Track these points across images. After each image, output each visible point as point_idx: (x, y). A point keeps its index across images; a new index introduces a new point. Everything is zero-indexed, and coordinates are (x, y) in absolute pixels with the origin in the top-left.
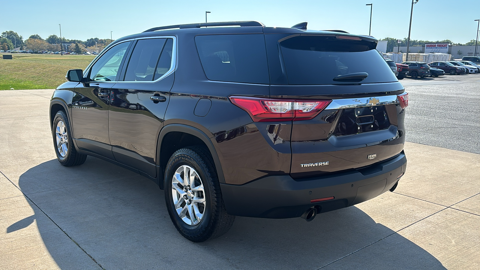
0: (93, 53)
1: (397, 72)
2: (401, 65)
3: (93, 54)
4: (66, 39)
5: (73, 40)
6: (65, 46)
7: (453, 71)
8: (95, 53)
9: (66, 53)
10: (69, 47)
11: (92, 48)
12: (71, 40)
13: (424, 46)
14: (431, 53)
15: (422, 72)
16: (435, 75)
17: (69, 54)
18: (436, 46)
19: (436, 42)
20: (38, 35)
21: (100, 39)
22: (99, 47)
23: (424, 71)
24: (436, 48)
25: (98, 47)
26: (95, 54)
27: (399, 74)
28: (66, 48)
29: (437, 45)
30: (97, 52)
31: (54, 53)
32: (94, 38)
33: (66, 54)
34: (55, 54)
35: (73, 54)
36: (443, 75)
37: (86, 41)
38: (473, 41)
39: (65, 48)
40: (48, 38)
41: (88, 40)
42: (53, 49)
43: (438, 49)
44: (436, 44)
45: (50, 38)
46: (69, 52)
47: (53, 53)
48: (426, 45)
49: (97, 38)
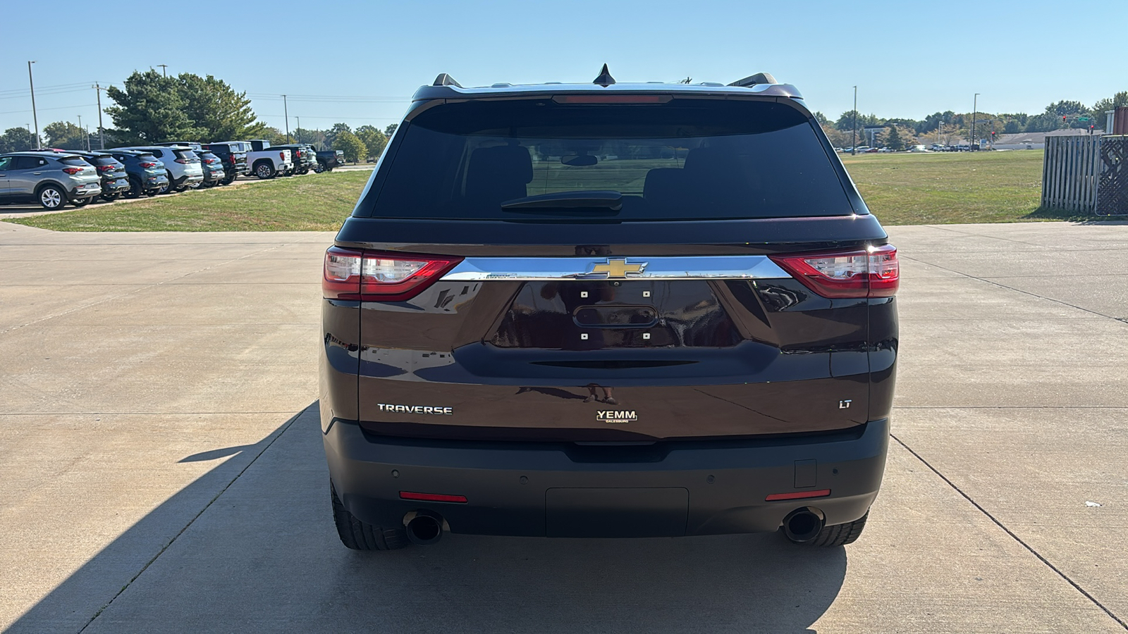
0: (931, 147)
3: (932, 149)
4: (879, 117)
5: (893, 118)
6: (871, 133)
8: (935, 148)
9: (869, 149)
10: (878, 135)
11: (930, 135)
12: (888, 119)
17: (876, 151)
20: (821, 113)
21: (956, 114)
22: (948, 132)
25: (946, 132)
26: (935, 150)
28: (873, 139)
30: (941, 145)
31: (845, 152)
32: (942, 112)
33: (870, 152)
34: (848, 152)
35: (884, 151)
37: (924, 119)
39: (870, 139)
40: (840, 118)
41: (928, 117)
42: (843, 142)
45: (843, 117)
46: (875, 146)
47: (842, 149)
49: (949, 112)
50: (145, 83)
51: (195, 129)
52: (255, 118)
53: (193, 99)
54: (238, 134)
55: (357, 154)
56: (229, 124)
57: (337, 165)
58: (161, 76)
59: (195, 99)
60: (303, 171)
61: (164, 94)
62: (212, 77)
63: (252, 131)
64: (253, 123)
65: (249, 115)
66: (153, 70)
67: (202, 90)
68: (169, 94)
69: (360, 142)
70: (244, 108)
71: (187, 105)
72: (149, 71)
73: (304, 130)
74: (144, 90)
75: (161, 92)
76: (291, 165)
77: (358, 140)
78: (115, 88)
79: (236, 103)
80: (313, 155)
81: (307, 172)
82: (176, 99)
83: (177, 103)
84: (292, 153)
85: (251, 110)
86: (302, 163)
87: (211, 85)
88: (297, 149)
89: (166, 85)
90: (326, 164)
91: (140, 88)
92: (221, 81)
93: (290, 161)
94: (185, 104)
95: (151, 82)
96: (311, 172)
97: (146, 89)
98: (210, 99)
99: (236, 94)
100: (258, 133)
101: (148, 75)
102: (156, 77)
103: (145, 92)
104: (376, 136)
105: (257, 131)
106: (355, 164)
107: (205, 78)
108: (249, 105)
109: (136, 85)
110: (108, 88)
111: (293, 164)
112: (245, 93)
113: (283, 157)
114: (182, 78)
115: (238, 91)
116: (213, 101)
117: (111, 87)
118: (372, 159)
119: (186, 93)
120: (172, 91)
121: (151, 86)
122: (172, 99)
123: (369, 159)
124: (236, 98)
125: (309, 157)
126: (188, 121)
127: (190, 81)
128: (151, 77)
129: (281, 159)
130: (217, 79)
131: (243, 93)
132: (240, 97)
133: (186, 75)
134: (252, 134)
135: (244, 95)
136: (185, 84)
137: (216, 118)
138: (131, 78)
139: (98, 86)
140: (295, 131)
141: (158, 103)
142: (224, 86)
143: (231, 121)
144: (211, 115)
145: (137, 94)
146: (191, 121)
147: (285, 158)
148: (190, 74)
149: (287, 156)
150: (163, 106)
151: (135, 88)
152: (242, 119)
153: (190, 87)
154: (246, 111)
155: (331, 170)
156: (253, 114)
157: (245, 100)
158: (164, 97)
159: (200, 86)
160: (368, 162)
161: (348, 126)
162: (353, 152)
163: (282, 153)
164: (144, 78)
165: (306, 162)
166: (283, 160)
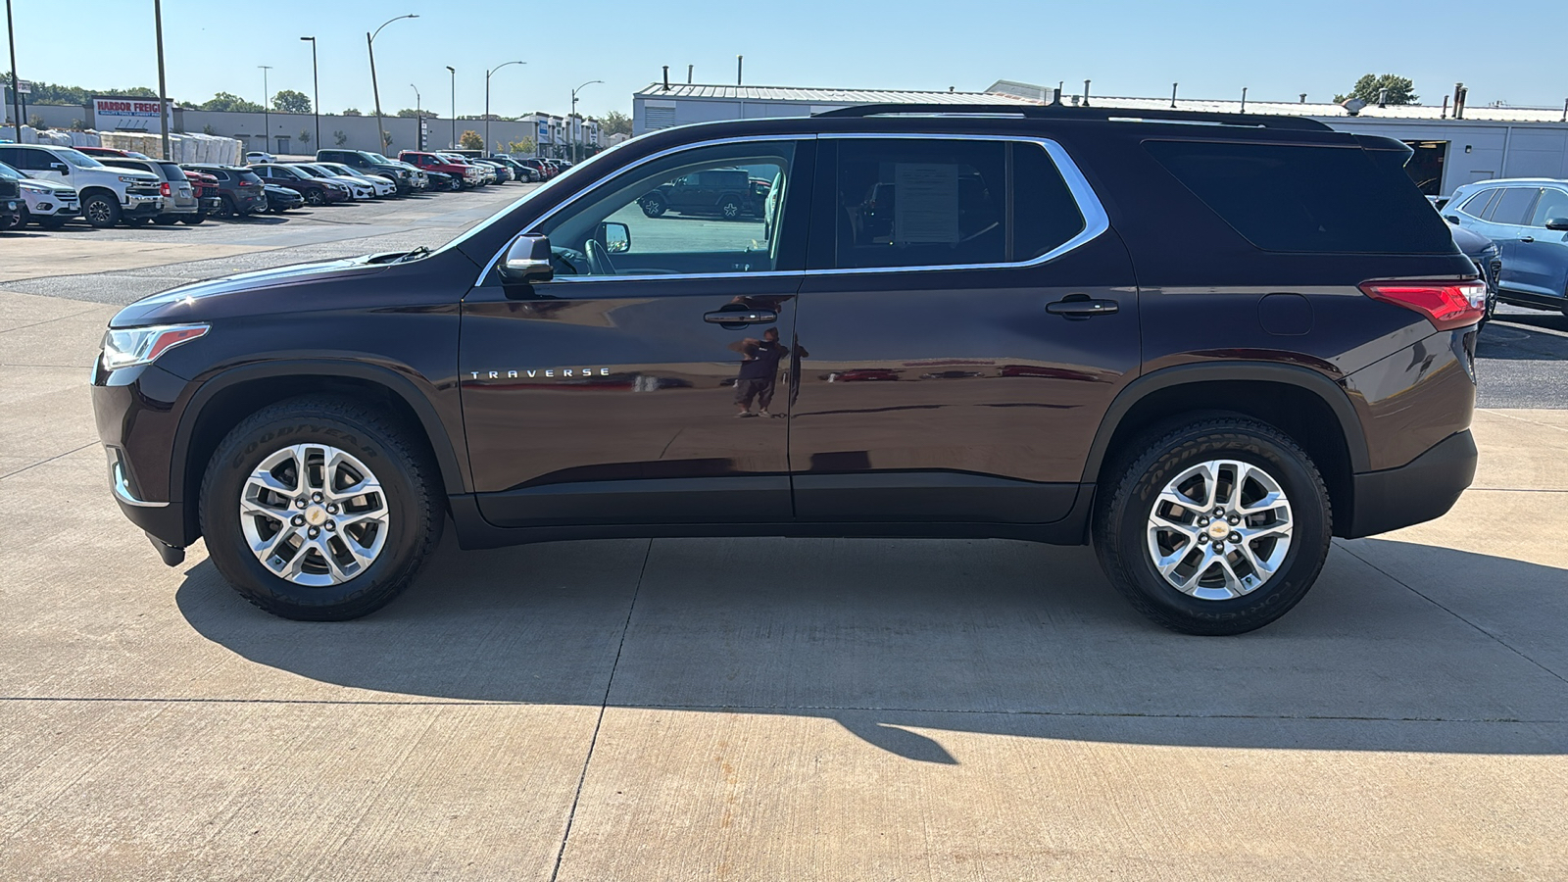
1: (194, 201)
2: (197, 176)
7: (315, 194)
13: (89, 106)
14: (118, 129)
15: (246, 198)
16: (277, 208)
18: (132, 108)
19: (109, 92)
23: (251, 194)
24: (133, 114)
27: (199, 205)
29: (135, 104)
36: (301, 206)
38: (222, 98)
43: (138, 118)
44: (132, 102)
48: (95, 101)
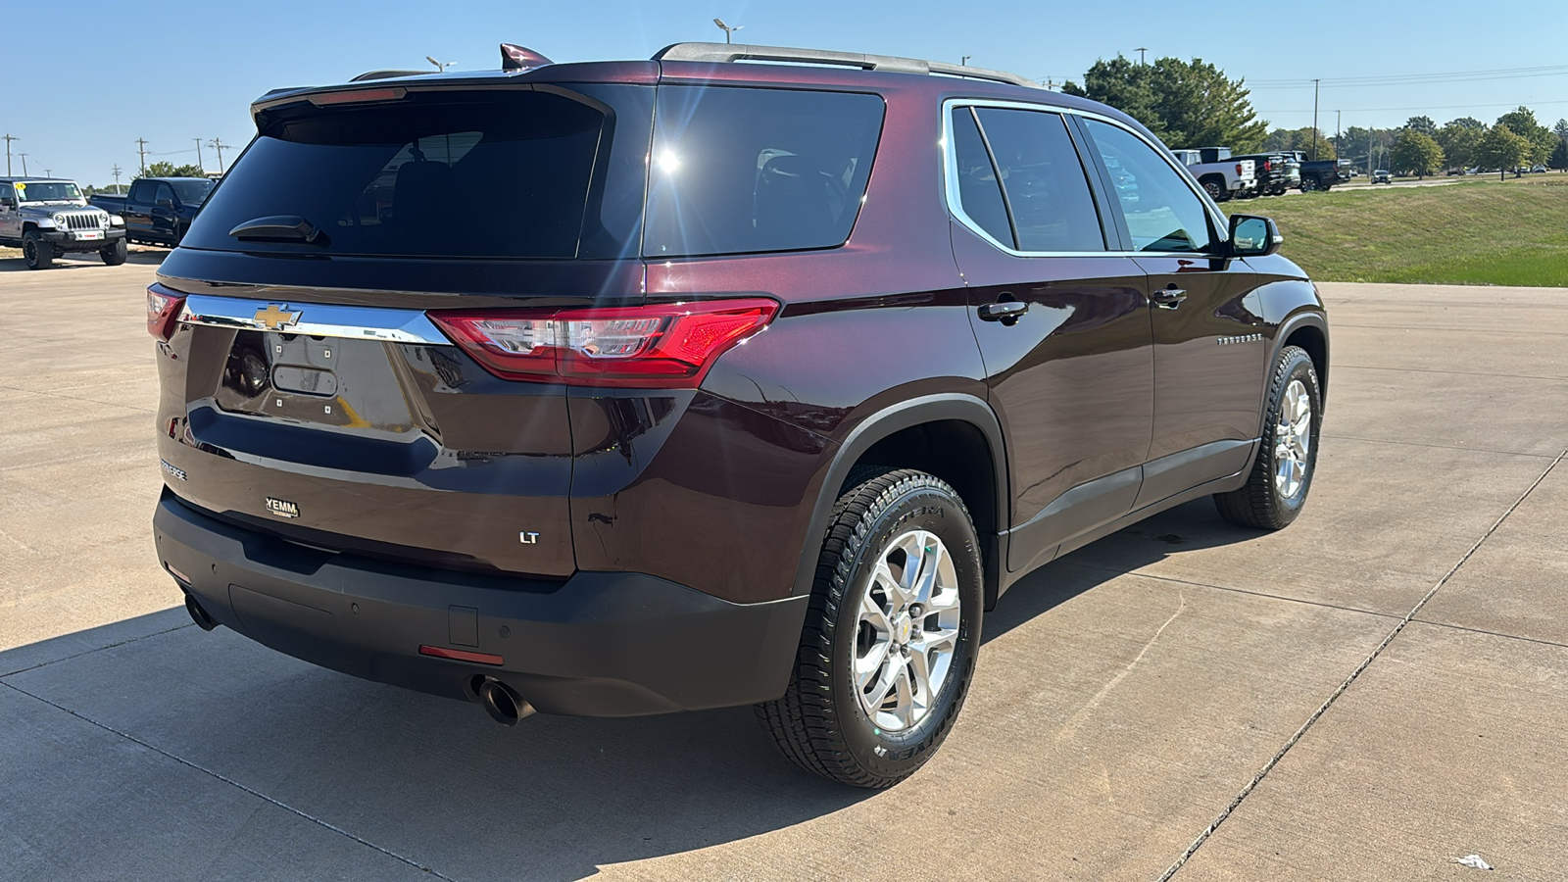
50: (1109, 75)
51: (1166, 134)
52: (1254, 115)
53: (1168, 92)
54: (1226, 139)
55: (1426, 162)
56: (1214, 125)
57: (1337, 180)
58: (1130, 64)
59: (1171, 93)
60: (1278, 189)
61: (1130, 88)
62: (1200, 60)
63: (1247, 135)
64: (1249, 124)
65: (1245, 112)
66: (1121, 56)
67: (1183, 80)
68: (1138, 87)
69: (1434, 143)
70: (1240, 101)
71: (1160, 101)
72: (1116, 58)
73: (1360, 129)
74: (1105, 84)
75: (1127, 86)
76: (1251, 182)
77: (1430, 140)
78: (1071, 83)
79: (1229, 95)
80: (1294, 167)
81: (1284, 191)
82: (1146, 93)
83: (1146, 99)
84: (1256, 165)
85: (1248, 105)
86: (1272, 179)
87: (1197, 71)
88: (1266, 159)
89: (1138, 73)
90: (1319, 180)
91: (1101, 82)
92: (1211, 66)
93: (1252, 177)
94: (1156, 100)
95: (1116, 73)
96: (1289, 192)
97: (1109, 83)
98: (1191, 92)
99: (1230, 83)
100: (1255, 136)
101: (1114, 64)
102: (1123, 66)
103: (1107, 87)
104: (1467, 134)
105: (1253, 134)
106: (1421, 179)
107: (1189, 63)
108: (1246, 98)
109: (1097, 78)
110: (1064, 84)
111: (1255, 181)
112: (1243, 80)
113: (1239, 171)
114: (1159, 64)
115: (1232, 78)
116: (1195, 94)
117: (1067, 83)
118: (1455, 169)
119: (1161, 84)
120: (1142, 82)
121: (1116, 78)
122: (1141, 94)
123: (1451, 170)
124: (1228, 89)
125: (1286, 169)
126: (1158, 123)
127: (1168, 67)
128: (1118, 65)
129: (1236, 173)
130: (1205, 63)
131: (1240, 80)
132: (1235, 86)
133: (1166, 60)
134: (1246, 139)
135: (1241, 83)
136: (1162, 73)
137: (1197, 118)
138: (1093, 69)
139: (1050, 82)
140: (1347, 131)
141: (1122, 100)
142: (1213, 72)
143: (1217, 122)
144: (1191, 114)
145: (1098, 90)
146: (1162, 123)
147: (1243, 173)
148: (1170, 58)
149: (1246, 169)
150: (1127, 104)
151: (1095, 82)
152: (1233, 118)
153: (1168, 75)
154: (1241, 107)
155: (1329, 188)
156: (1250, 111)
157: (1242, 90)
158: (1130, 92)
159: (1181, 75)
160: (1449, 174)
161: (1431, 120)
162: (1419, 160)
163: (1240, 165)
164: (1108, 69)
165: (1279, 177)
166: (1240, 174)
